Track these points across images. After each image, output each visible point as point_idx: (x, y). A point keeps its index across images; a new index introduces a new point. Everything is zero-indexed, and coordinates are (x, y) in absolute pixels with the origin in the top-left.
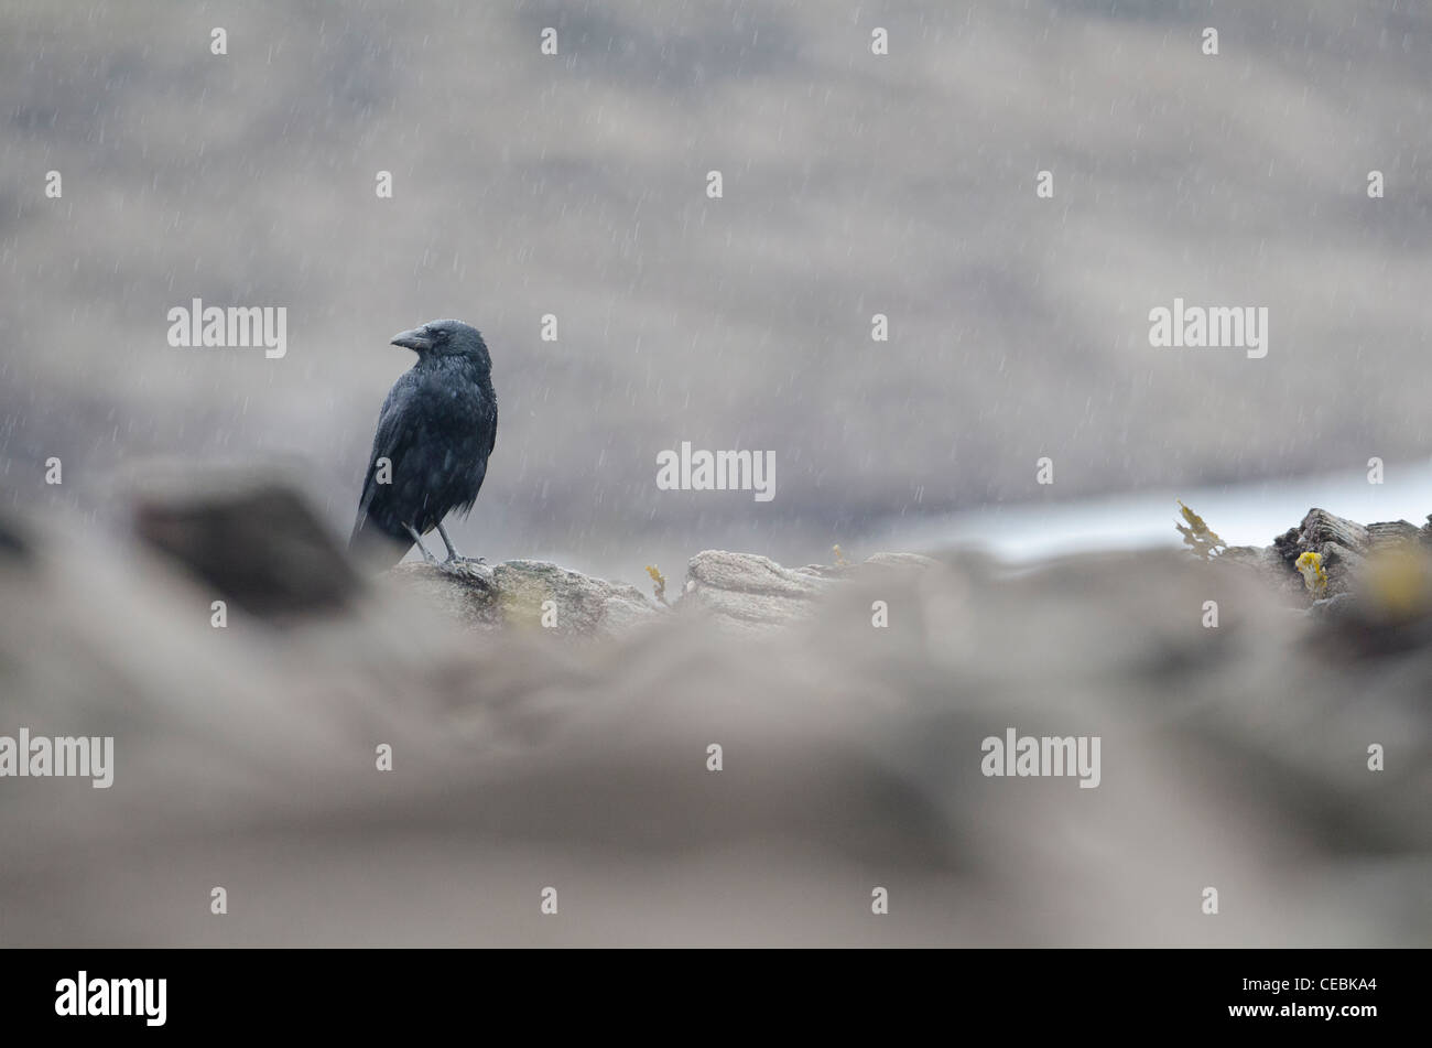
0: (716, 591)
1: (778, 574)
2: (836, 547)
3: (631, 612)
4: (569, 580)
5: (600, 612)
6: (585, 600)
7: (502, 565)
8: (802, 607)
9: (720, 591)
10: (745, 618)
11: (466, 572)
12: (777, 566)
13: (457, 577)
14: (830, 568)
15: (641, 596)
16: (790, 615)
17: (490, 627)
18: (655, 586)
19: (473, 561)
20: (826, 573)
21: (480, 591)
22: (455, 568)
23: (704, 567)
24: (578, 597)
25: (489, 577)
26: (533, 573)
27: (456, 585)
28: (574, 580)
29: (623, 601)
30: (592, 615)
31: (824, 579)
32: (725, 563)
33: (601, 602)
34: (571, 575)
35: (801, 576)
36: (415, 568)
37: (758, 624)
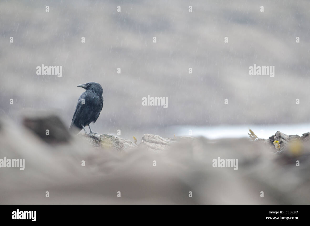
0: (148, 142)
1: (161, 140)
2: (174, 134)
3: (129, 146)
5: (122, 146)
6: (119, 143)
7: (102, 135)
8: (166, 147)
10: (154, 149)
11: (94, 136)
12: (161, 138)
15: (131, 143)
16: (163, 149)
17: (98, 148)
18: (135, 141)
19: (95, 133)
20: (172, 140)
21: (97, 140)
22: (92, 135)
23: (146, 137)
24: (118, 142)
25: (99, 137)
26: (108, 137)
27: (91, 138)
28: (117, 139)
29: (128, 144)
30: (121, 146)
31: (171, 141)
32: (150, 137)
33: (123, 144)
34: (117, 138)
35: (166, 140)
36: (83, 134)
37: (157, 150)
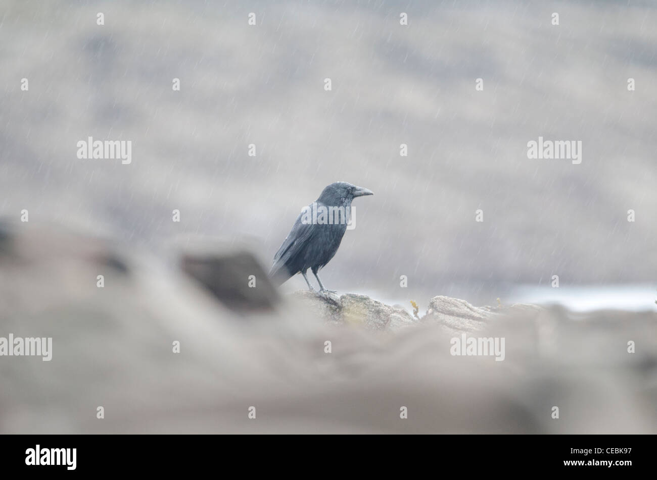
0: (441, 314)
1: (471, 309)
2: (498, 299)
3: (402, 321)
4: (375, 304)
5: (388, 320)
6: (381, 314)
7: (344, 295)
8: (480, 325)
9: (443, 315)
10: (454, 328)
11: (328, 297)
12: (470, 305)
13: (323, 298)
14: (495, 308)
15: (407, 314)
16: (474, 328)
17: (337, 323)
18: (414, 310)
19: (331, 292)
20: (493, 310)
21: (335, 306)
22: (323, 294)
23: (437, 303)
24: (378, 312)
25: (338, 300)
26: (358, 300)
27: (323, 302)
28: (377, 305)
29: (399, 316)
30: (384, 321)
31: (492, 313)
32: (446, 302)
33: (389, 315)
34: (376, 302)
35: (481, 311)
36: (304, 292)
37: (460, 331)
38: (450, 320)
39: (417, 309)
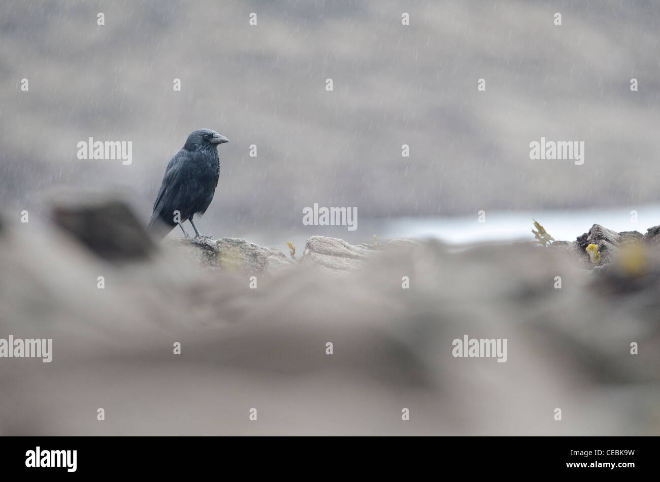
0: (318, 254)
1: (348, 248)
2: (375, 236)
3: (279, 263)
4: (251, 248)
5: (265, 262)
6: (258, 257)
7: (220, 240)
8: (358, 263)
9: (320, 254)
10: (332, 267)
11: (204, 243)
12: (347, 244)
13: (200, 245)
14: (372, 245)
15: (284, 256)
16: (352, 267)
17: (214, 268)
18: (291, 252)
19: (207, 237)
20: (370, 248)
21: (210, 251)
22: (199, 240)
23: (314, 243)
24: (255, 255)
25: (214, 245)
26: (235, 244)
27: (198, 248)
28: (254, 248)
29: (276, 258)
30: (261, 264)
31: (369, 251)
32: (323, 242)
33: (266, 258)
34: (252, 245)
35: (358, 248)
36: (179, 239)
37: (338, 270)
38: (327, 259)
39: (294, 250)
